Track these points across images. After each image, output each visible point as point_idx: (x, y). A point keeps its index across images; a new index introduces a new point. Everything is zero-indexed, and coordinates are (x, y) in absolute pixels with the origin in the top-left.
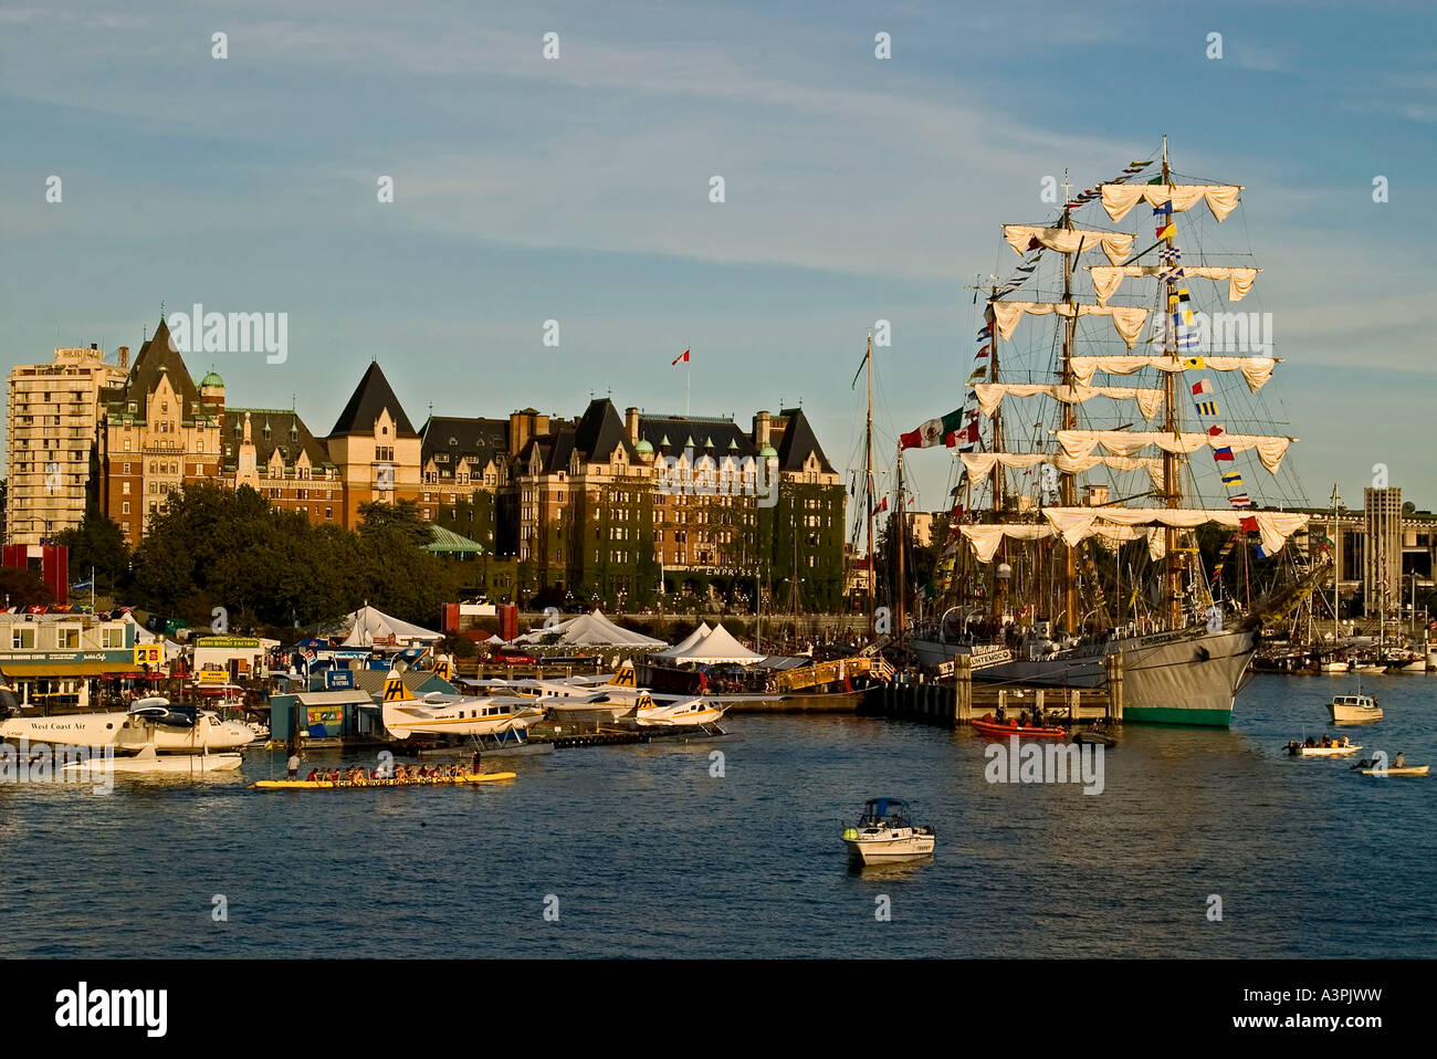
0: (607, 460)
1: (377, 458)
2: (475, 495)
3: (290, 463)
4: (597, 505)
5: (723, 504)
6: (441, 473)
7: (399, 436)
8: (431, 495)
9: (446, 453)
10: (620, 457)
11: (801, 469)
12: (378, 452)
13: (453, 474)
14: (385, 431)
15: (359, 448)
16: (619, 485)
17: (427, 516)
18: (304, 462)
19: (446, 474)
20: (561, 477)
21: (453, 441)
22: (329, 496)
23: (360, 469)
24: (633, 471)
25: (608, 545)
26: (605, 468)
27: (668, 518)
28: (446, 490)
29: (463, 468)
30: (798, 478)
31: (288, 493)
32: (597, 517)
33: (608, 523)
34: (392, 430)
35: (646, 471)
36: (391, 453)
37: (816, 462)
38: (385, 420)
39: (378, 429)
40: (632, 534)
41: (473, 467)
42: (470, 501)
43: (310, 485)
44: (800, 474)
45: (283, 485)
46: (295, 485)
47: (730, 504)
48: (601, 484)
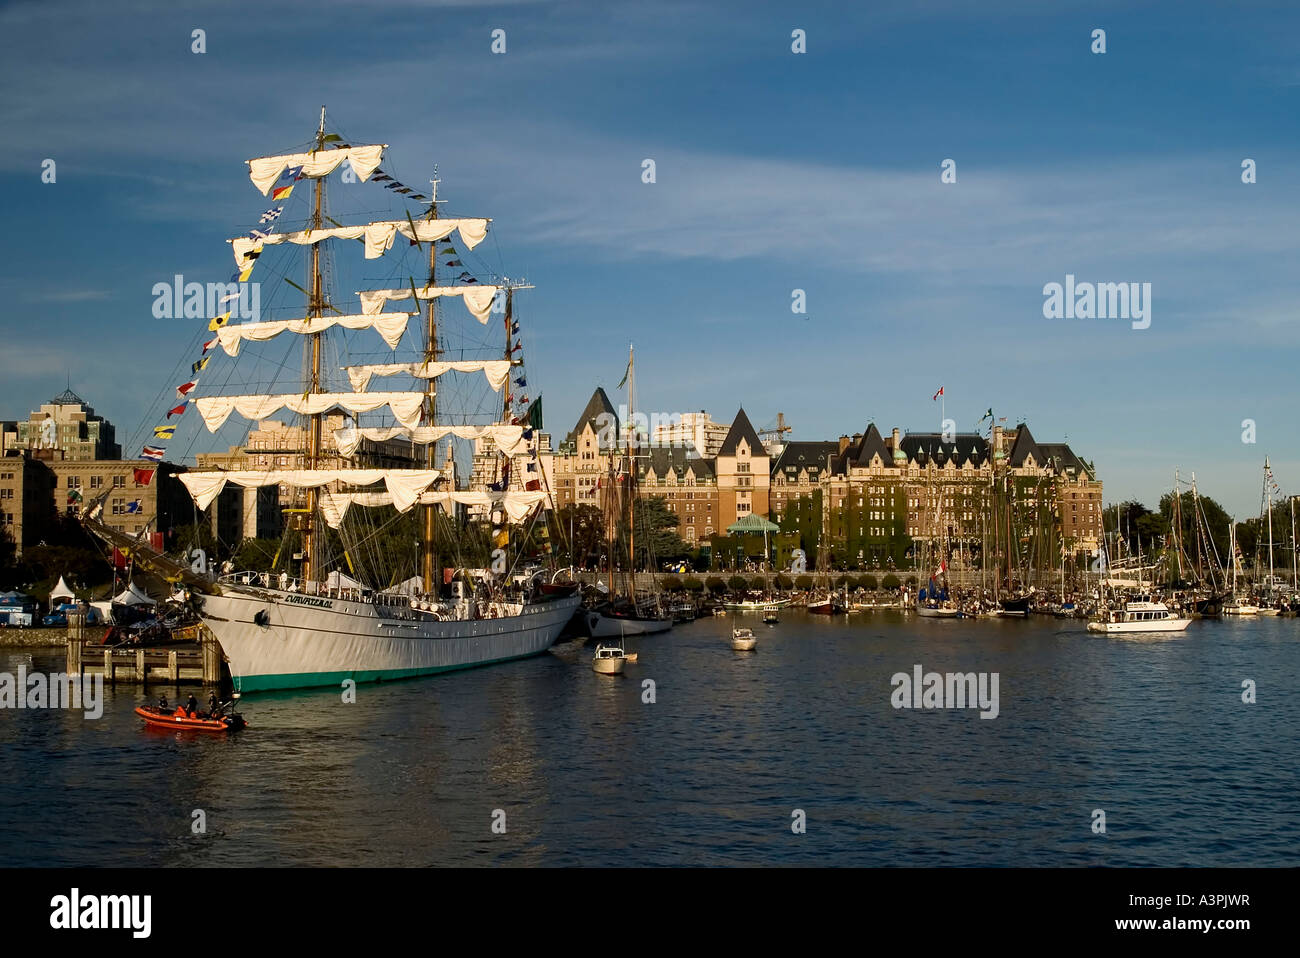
0: (867, 465)
1: (739, 470)
2: (814, 492)
3: (680, 475)
4: (860, 496)
5: (965, 493)
6: (788, 478)
7: (753, 455)
8: (782, 494)
9: (794, 465)
10: (877, 462)
11: (1021, 466)
12: (739, 467)
13: (797, 478)
14: (743, 452)
15: (726, 466)
16: (876, 481)
17: (779, 508)
18: (690, 475)
19: (792, 479)
20: (841, 478)
21: (802, 457)
22: (709, 496)
23: (726, 478)
24: (888, 472)
25: (868, 523)
26: (866, 471)
27: (921, 504)
28: (792, 489)
29: (804, 475)
30: (1019, 472)
31: (681, 495)
32: (861, 504)
33: (868, 508)
34: (748, 451)
35: (897, 472)
36: (748, 466)
37: (1033, 460)
38: (743, 445)
39: (739, 451)
40: (888, 516)
41: (812, 474)
42: (810, 497)
43: (695, 489)
44: (1021, 470)
45: (676, 490)
46: (685, 490)
47: (970, 492)
48: (862, 482)
